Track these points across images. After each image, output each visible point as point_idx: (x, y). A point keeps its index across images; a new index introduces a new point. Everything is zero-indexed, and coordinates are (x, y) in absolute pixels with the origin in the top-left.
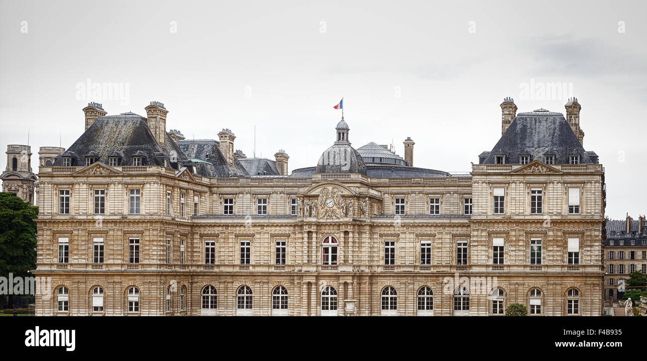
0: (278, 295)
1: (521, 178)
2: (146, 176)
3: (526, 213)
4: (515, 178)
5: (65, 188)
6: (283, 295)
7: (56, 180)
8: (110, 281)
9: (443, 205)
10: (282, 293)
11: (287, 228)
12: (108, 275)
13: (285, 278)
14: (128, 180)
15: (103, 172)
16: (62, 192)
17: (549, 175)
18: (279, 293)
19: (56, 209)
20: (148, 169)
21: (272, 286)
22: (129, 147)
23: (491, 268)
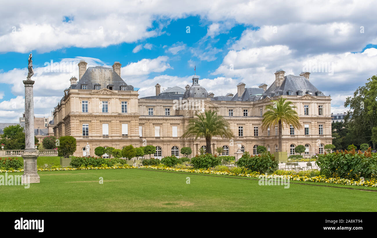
0: (174, 150)
1: (301, 101)
2: (131, 95)
3: (303, 115)
4: (298, 101)
5: (85, 100)
6: (176, 150)
7: (80, 96)
8: (113, 144)
9: (235, 112)
10: (176, 149)
11: (178, 121)
12: (112, 141)
13: (178, 142)
14: (121, 97)
15: (107, 92)
16: (83, 102)
17: (312, 100)
18: (174, 149)
19: (81, 110)
20: (132, 92)
21: (172, 146)
22: (113, 82)
23: (290, 136)
